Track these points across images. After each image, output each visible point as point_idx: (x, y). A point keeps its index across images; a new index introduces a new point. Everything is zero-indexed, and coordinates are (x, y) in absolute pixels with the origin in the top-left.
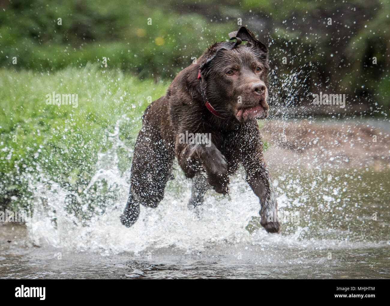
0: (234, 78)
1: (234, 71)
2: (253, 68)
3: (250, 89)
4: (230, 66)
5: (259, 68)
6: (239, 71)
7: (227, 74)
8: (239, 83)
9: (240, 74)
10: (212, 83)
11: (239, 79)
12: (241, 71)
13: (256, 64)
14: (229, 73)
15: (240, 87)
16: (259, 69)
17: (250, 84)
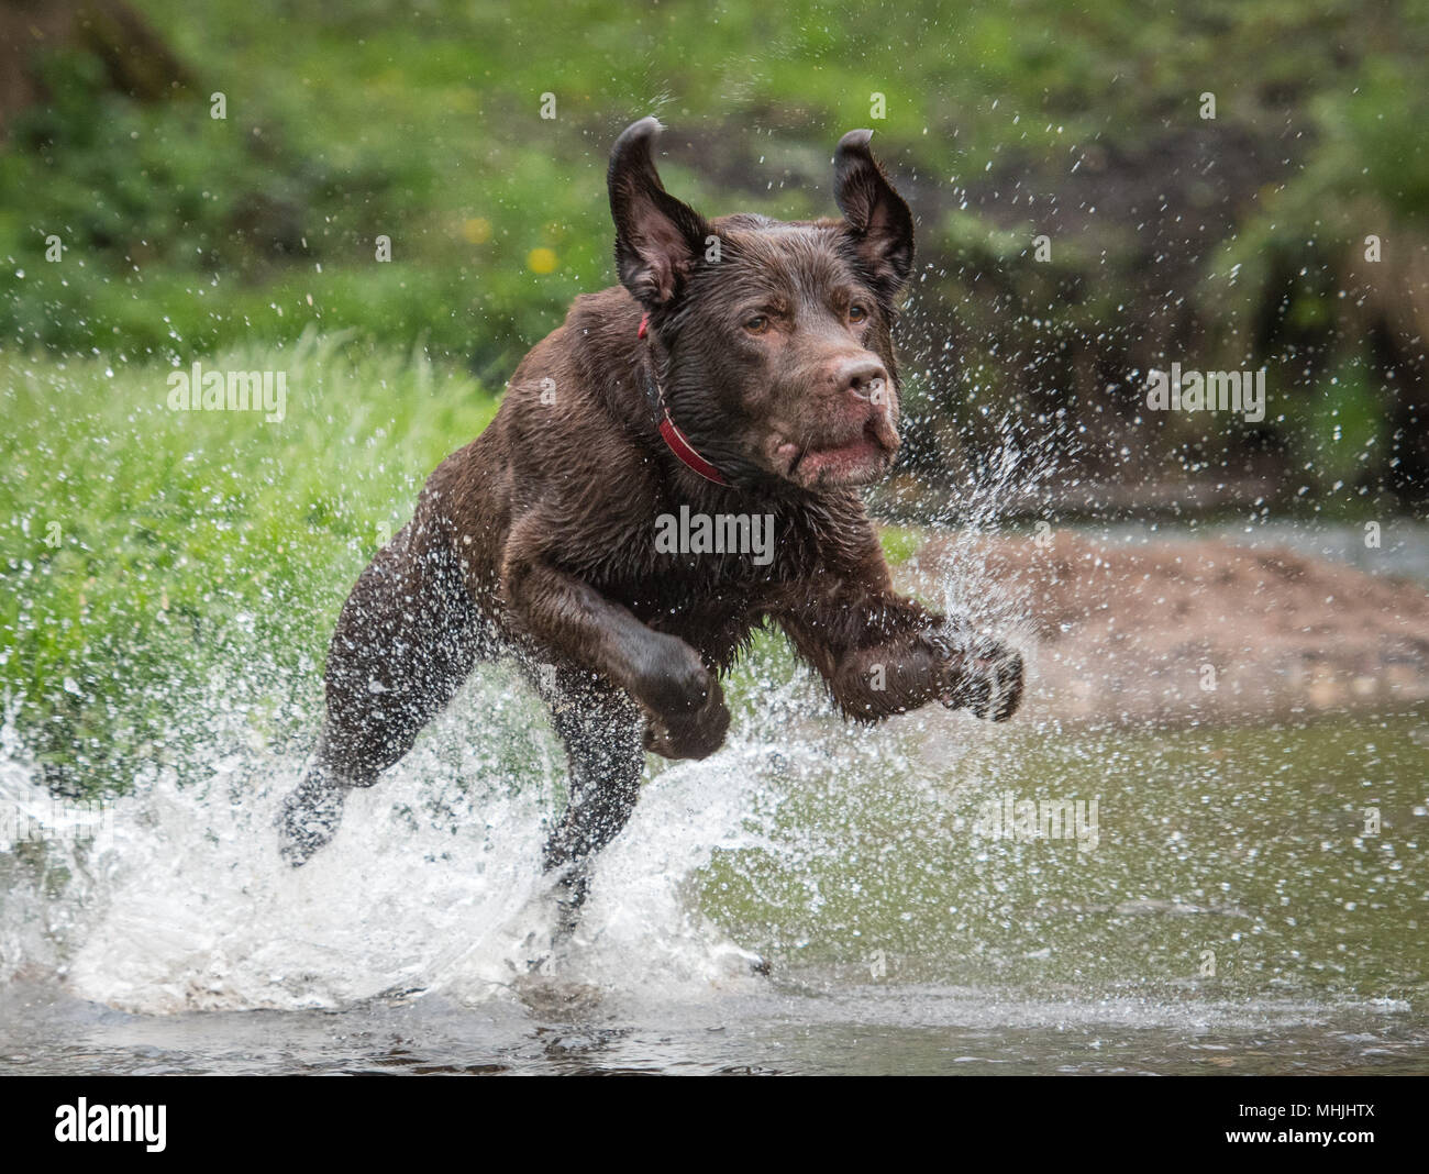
0: (770, 342)
1: (773, 319)
2: (839, 308)
3: (830, 380)
4: (759, 300)
5: (858, 307)
6: (791, 320)
7: (745, 326)
8: (790, 361)
9: (792, 329)
10: (692, 359)
11: (789, 345)
12: (797, 320)
13: (847, 294)
14: (752, 325)
15: (796, 373)
16: (860, 312)
17: (832, 365)
